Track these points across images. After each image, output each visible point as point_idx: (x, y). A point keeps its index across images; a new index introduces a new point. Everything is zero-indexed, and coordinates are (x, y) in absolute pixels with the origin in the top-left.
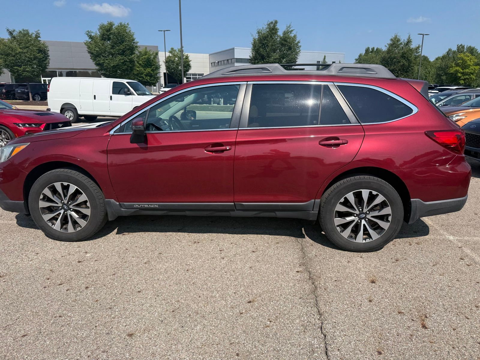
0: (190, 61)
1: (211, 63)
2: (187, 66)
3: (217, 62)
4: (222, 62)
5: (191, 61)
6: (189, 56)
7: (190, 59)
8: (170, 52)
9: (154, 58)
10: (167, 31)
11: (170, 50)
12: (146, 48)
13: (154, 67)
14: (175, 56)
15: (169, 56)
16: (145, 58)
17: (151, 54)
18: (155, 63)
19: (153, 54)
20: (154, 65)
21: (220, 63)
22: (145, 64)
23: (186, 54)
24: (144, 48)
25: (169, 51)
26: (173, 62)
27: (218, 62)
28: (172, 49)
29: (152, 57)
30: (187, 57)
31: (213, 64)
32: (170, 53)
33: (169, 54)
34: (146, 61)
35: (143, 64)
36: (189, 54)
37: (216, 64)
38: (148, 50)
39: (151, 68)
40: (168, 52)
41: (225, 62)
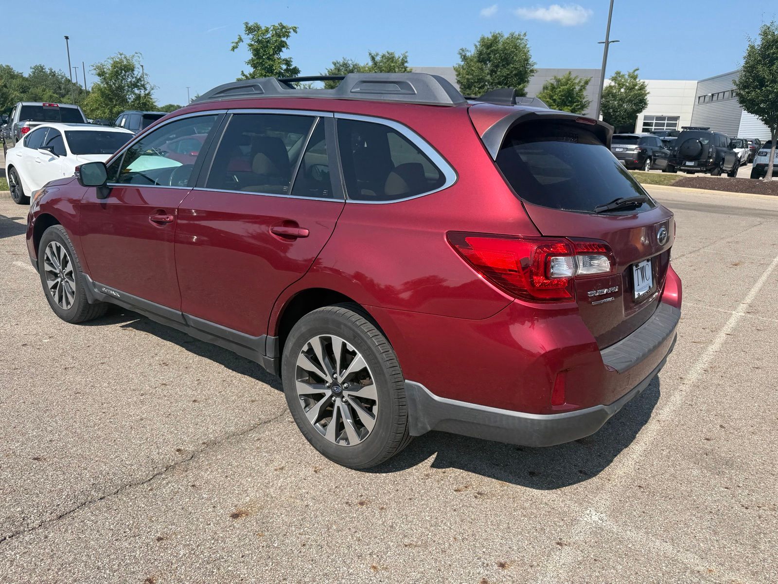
0: (646, 95)
1: (699, 98)
2: (640, 103)
3: (710, 94)
4: (721, 95)
5: (648, 93)
6: (646, 83)
7: (648, 89)
8: (614, 79)
9: (581, 90)
10: (613, 42)
11: (614, 75)
12: (570, 73)
13: (577, 105)
14: (621, 85)
15: (611, 87)
16: (563, 90)
17: (575, 83)
18: (579, 99)
19: (580, 82)
20: (578, 101)
21: (715, 98)
22: (563, 100)
23: (641, 81)
24: (568, 73)
25: (611, 77)
26: (614, 96)
27: (713, 95)
28: (618, 73)
29: (577, 88)
30: (642, 87)
31: (702, 99)
32: (612, 80)
33: (610, 81)
34: (566, 95)
35: (559, 100)
36: (647, 82)
37: (707, 99)
38: (573, 76)
39: (571, 107)
40: (610, 79)
41: (727, 94)
